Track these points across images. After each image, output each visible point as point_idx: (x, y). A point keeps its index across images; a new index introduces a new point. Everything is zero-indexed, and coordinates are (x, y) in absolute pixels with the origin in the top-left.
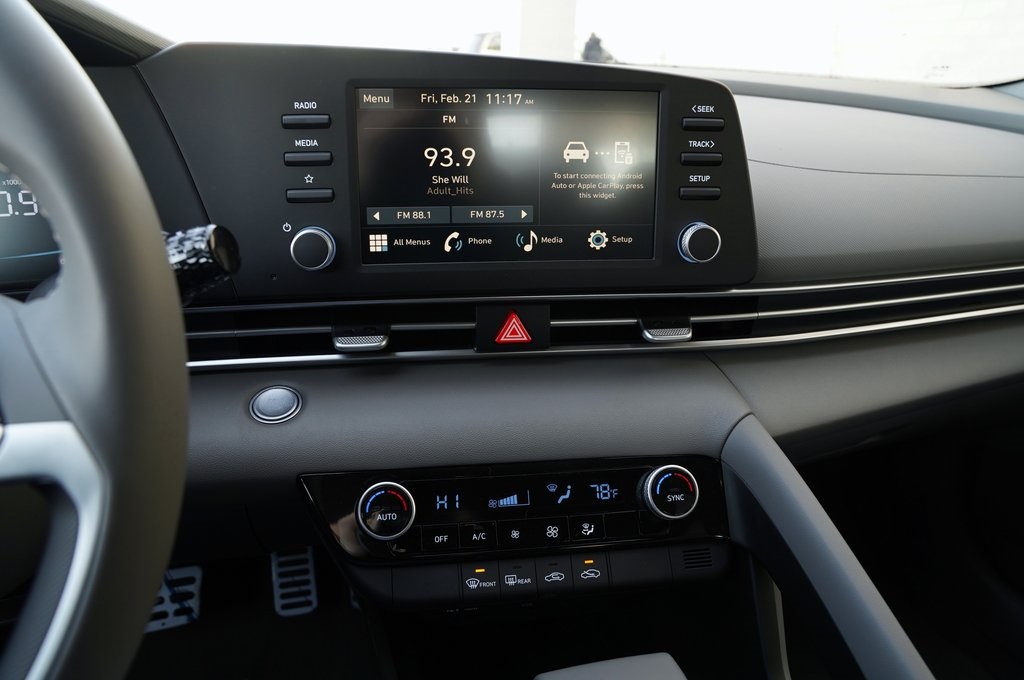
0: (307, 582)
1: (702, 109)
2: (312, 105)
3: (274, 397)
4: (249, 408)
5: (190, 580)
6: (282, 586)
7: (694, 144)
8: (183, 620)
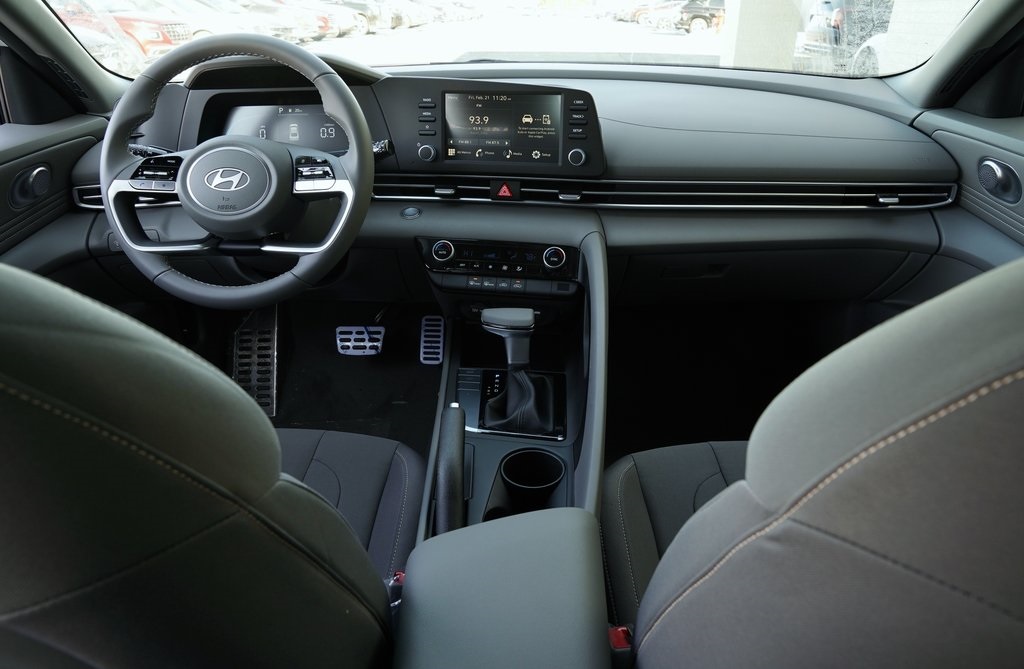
0: (438, 348)
1: (578, 102)
2: (429, 100)
3: (410, 210)
4: (402, 214)
5: (379, 333)
6: (425, 347)
7: (575, 116)
8: (373, 352)
